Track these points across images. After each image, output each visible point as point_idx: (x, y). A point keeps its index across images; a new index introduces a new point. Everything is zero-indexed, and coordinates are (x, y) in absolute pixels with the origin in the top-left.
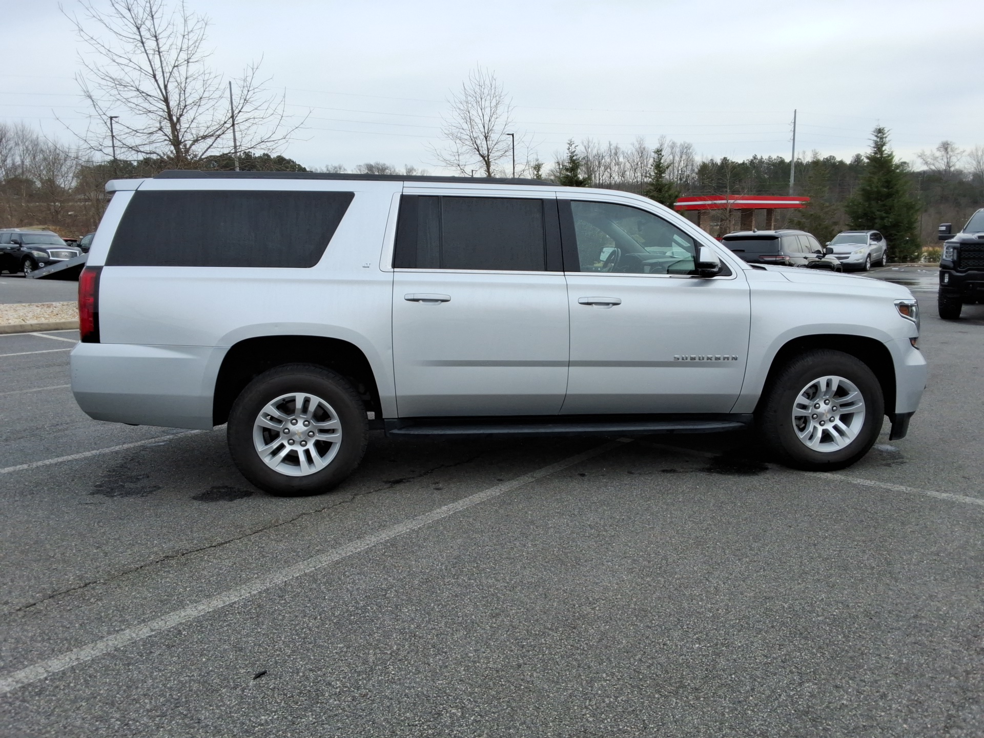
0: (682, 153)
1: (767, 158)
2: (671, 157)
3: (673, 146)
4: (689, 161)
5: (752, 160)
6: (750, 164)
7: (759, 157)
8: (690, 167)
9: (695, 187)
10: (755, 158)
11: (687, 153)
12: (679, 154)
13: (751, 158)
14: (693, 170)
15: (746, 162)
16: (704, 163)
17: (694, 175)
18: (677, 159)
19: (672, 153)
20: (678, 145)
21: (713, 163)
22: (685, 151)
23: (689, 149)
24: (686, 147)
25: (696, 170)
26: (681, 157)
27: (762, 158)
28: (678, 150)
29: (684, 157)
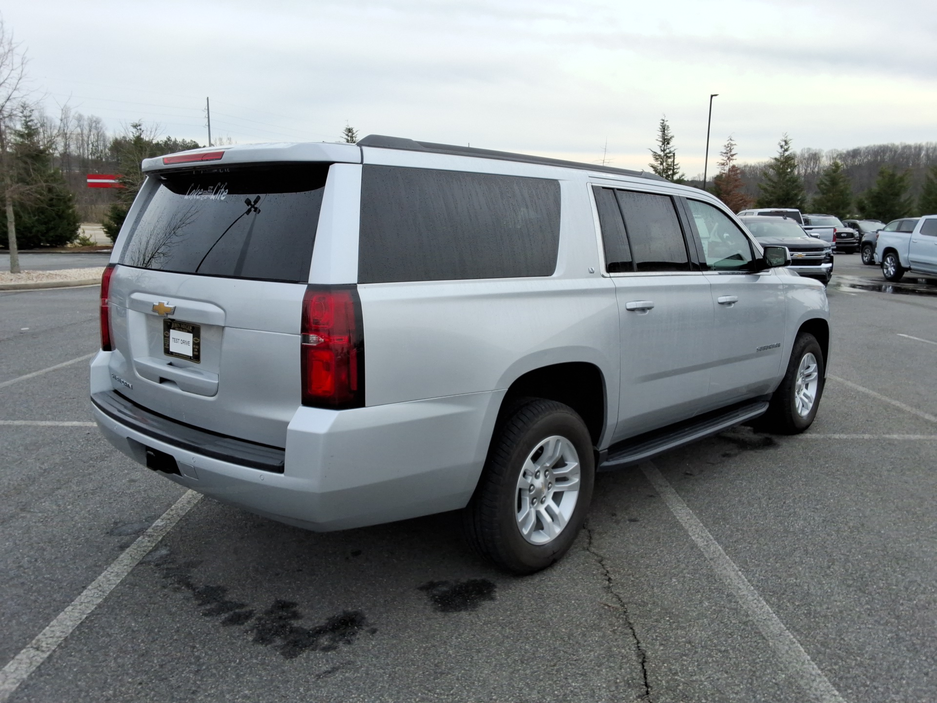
0: (90, 127)
1: (181, 141)
2: (79, 130)
3: (80, 119)
4: (100, 136)
5: (166, 142)
6: (165, 145)
7: (173, 139)
8: (102, 143)
9: (108, 163)
10: (169, 139)
11: (96, 128)
12: (88, 128)
13: (165, 139)
14: (105, 146)
15: (160, 143)
16: (116, 139)
17: (107, 150)
18: (86, 132)
19: (79, 126)
20: (86, 117)
21: (125, 141)
22: (94, 125)
23: (99, 123)
24: (95, 121)
25: (109, 145)
26: (90, 131)
27: (176, 140)
28: (86, 124)
29: (94, 132)
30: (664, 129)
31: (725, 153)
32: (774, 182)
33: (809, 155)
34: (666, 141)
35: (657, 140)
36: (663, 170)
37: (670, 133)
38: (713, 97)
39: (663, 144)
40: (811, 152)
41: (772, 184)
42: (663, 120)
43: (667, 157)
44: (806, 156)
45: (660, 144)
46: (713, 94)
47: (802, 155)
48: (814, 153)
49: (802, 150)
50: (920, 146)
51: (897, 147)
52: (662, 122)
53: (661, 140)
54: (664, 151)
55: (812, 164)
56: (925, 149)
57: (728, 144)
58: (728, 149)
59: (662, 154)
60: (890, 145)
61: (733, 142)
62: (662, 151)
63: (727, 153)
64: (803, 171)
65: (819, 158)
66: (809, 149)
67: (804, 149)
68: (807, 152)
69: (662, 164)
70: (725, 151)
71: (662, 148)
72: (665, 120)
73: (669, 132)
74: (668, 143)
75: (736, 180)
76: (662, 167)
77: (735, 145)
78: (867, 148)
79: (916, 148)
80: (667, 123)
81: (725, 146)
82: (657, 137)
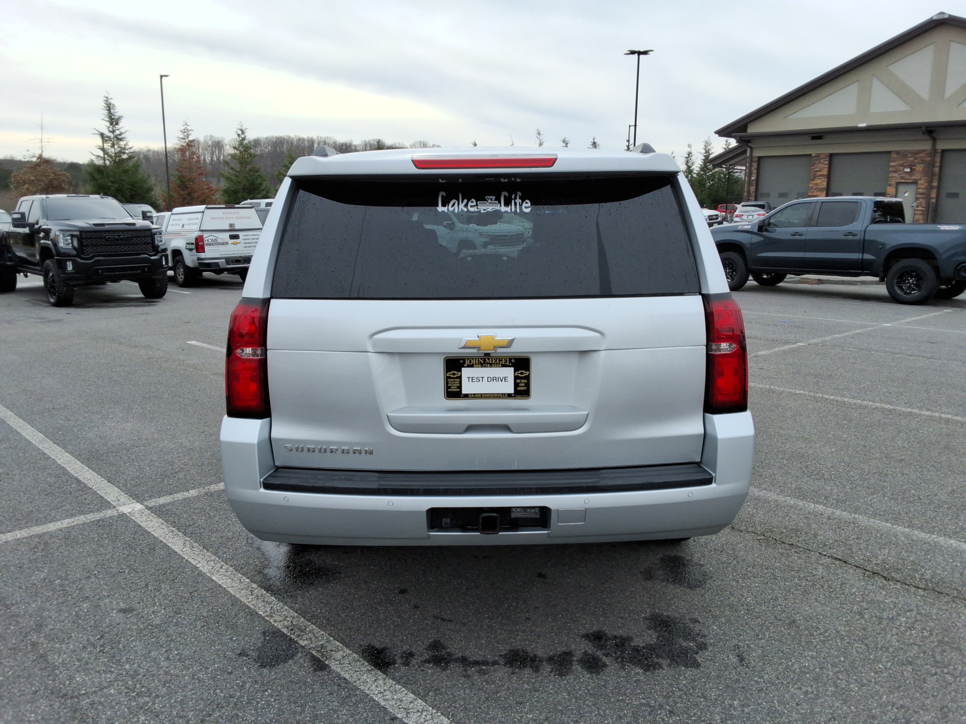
30: (109, 107)
31: (182, 139)
32: (237, 172)
33: (213, 143)
34: (113, 121)
35: (103, 120)
36: (116, 154)
37: (118, 112)
38: (163, 78)
39: (111, 124)
40: (214, 139)
41: (234, 173)
42: (107, 98)
43: (118, 139)
44: (210, 143)
45: (108, 124)
46: (163, 74)
47: (206, 142)
48: (217, 141)
49: (205, 137)
50: (312, 139)
51: (293, 139)
52: (105, 99)
53: (107, 119)
54: (113, 132)
55: (217, 152)
56: (317, 142)
57: (184, 129)
58: (185, 134)
59: (111, 135)
60: (286, 137)
61: (189, 128)
62: (110, 132)
63: (185, 139)
64: (210, 158)
65: (222, 146)
66: (212, 137)
67: (207, 136)
68: (210, 139)
69: (113, 146)
70: (182, 136)
71: (111, 129)
72: (109, 97)
73: (116, 111)
74: (117, 124)
75: (199, 168)
76: (113, 150)
77: (192, 130)
78: (266, 139)
79: (309, 141)
80: (113, 102)
81: (181, 131)
82: (103, 117)
